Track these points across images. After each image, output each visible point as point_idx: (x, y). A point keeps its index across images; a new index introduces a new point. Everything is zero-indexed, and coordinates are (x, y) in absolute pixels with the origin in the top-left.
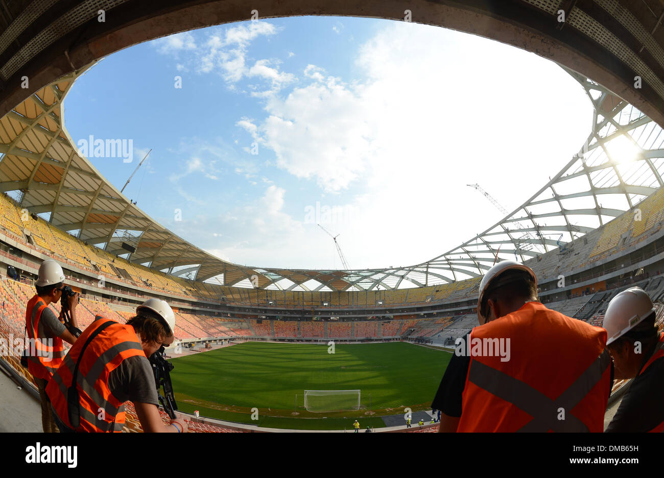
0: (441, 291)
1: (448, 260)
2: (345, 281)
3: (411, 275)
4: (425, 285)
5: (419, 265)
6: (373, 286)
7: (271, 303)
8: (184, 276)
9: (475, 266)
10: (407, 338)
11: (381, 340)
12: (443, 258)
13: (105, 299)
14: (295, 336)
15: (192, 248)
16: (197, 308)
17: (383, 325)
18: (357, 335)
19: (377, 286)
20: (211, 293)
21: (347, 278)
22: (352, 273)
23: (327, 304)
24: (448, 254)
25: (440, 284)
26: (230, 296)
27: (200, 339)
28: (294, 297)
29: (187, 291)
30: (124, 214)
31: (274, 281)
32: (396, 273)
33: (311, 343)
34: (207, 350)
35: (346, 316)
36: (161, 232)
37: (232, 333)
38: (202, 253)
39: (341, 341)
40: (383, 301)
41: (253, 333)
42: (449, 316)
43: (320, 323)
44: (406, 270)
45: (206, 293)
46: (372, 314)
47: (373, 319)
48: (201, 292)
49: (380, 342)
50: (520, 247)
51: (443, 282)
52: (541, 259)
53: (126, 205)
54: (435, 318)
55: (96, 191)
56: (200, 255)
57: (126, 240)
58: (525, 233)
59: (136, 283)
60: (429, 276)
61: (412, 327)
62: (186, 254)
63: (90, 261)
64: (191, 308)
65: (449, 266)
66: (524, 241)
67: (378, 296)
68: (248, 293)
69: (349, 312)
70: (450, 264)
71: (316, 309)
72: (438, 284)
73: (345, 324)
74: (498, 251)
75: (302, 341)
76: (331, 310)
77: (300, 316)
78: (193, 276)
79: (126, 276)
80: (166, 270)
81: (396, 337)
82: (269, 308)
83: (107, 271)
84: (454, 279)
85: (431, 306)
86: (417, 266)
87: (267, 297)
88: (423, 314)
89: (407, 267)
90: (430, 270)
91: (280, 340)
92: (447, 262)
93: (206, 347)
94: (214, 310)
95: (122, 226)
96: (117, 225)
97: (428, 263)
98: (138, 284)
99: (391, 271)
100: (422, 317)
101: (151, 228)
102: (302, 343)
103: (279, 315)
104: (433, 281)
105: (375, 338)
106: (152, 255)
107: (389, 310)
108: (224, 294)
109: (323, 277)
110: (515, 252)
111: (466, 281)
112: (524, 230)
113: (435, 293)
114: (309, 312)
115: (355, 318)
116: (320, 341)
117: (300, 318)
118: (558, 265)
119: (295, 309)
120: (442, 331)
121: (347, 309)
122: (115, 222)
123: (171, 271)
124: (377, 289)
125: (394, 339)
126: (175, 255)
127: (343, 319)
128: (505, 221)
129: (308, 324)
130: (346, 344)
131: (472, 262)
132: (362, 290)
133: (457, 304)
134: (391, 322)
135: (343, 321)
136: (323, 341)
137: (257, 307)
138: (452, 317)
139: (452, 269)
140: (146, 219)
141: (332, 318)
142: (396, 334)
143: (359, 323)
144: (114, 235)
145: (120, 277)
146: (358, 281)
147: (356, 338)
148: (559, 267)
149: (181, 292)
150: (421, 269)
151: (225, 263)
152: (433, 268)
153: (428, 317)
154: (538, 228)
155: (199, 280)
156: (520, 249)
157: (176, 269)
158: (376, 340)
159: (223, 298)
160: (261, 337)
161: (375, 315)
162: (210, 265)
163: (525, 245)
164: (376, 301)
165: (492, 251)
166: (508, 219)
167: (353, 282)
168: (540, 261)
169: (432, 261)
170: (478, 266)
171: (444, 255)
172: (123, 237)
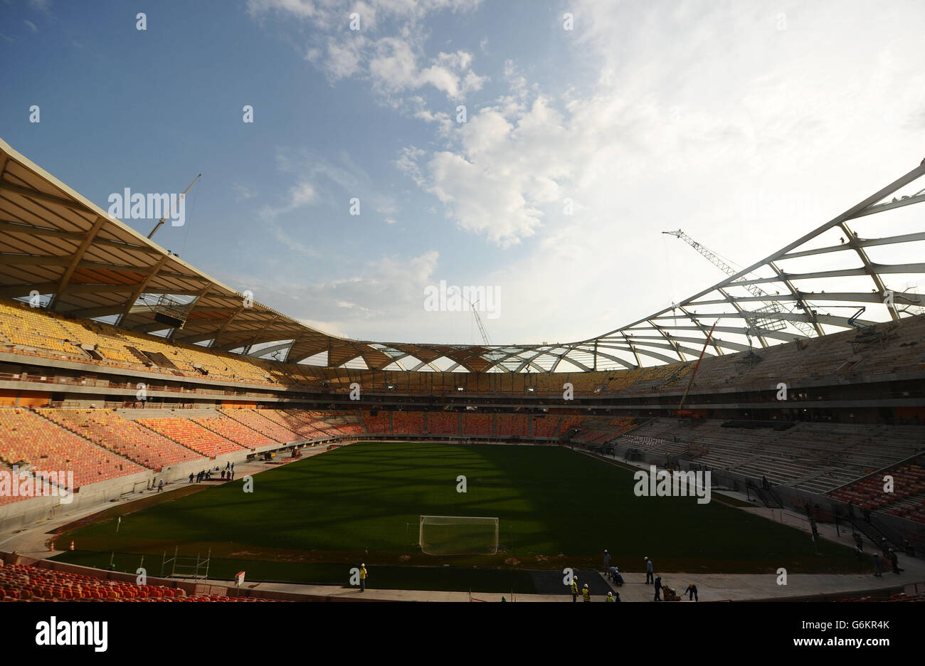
0: (617, 379)
1: (626, 337)
2: (485, 359)
3: (573, 355)
4: (593, 370)
5: (583, 342)
6: (521, 367)
7: (391, 387)
8: (268, 356)
9: (671, 347)
10: (569, 441)
11: (532, 441)
12: (619, 334)
13: (111, 404)
14: (420, 432)
15: (280, 318)
16: (286, 400)
17: (535, 420)
18: (500, 433)
19: (526, 367)
20: (309, 378)
21: (488, 356)
22: (494, 350)
23: (462, 389)
24: (627, 328)
25: (616, 369)
26: (336, 380)
27: (285, 444)
28: (420, 379)
29: (272, 378)
30: (157, 271)
31: (395, 359)
32: (552, 352)
33: (440, 442)
34: (294, 460)
35: (486, 406)
36: (231, 298)
37: (334, 431)
38: (296, 324)
39: (480, 440)
40: (534, 388)
41: (364, 430)
42: (631, 415)
43: (453, 414)
44: (566, 348)
45: (301, 378)
46: (520, 404)
47: (522, 411)
48: (293, 376)
49: (531, 444)
50: (758, 325)
51: (620, 367)
52: (806, 346)
53: (159, 257)
54: (609, 417)
55: (86, 231)
56: (293, 327)
57: (163, 309)
58: (769, 303)
59: (182, 372)
60: (598, 357)
61: (576, 427)
62: (271, 326)
63: (79, 346)
64: (276, 400)
65: (628, 346)
66: (766, 315)
67: (528, 381)
68: (361, 376)
69: (490, 400)
70: (630, 343)
71: (448, 396)
72: (612, 369)
73: (484, 416)
74: (713, 328)
75: (428, 438)
76: (468, 396)
77: (428, 404)
78: (283, 355)
79: (162, 363)
80: (240, 350)
81: (554, 439)
82: (387, 395)
83: (122, 358)
84: (636, 364)
85: (603, 400)
86: (580, 343)
87: (386, 380)
88: (590, 409)
89: (567, 344)
90: (599, 349)
91: (400, 438)
92: (625, 340)
93: (294, 455)
94: (311, 401)
95: (154, 288)
96: (144, 286)
97: (597, 340)
98: (186, 373)
99: (545, 349)
100: (590, 413)
101: (211, 291)
102: (429, 442)
103: (402, 403)
104: (604, 365)
105: (525, 438)
106: (214, 329)
107: (542, 400)
108: (327, 378)
109: (458, 353)
110: (747, 332)
111: (656, 368)
112: (768, 298)
113: (607, 380)
114: (439, 399)
115: (498, 408)
116: (452, 439)
117: (427, 407)
118: (850, 360)
119: (422, 395)
120: (621, 437)
121: (488, 397)
122: (140, 282)
123: (249, 349)
124: (526, 372)
125: (550, 442)
126: (254, 328)
127: (482, 410)
128: (727, 283)
129: (438, 415)
130: (485, 444)
131: (666, 342)
132: (507, 371)
133: (643, 401)
134: (546, 417)
135: (483, 412)
136: (456, 439)
137: (372, 394)
138: (636, 417)
139: (634, 351)
140: (200, 278)
141: (468, 408)
142: (553, 435)
143: (502, 415)
144: (138, 302)
145: (148, 365)
146: (502, 360)
147: (499, 437)
148: (853, 363)
149: (263, 379)
150: (587, 348)
151: (329, 337)
152: (604, 346)
153: (597, 414)
154: (799, 297)
155: (291, 360)
156: (758, 328)
157: (255, 348)
158: (526, 441)
159: (325, 384)
160: (375, 435)
161: (523, 406)
162: (308, 340)
163: (769, 321)
164: (526, 388)
165: (703, 328)
166: (734, 281)
167: (495, 361)
168: (804, 348)
169: (603, 337)
170: (677, 348)
171: (621, 330)
172: (157, 305)
